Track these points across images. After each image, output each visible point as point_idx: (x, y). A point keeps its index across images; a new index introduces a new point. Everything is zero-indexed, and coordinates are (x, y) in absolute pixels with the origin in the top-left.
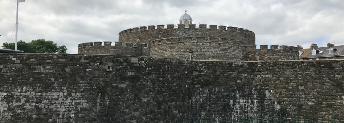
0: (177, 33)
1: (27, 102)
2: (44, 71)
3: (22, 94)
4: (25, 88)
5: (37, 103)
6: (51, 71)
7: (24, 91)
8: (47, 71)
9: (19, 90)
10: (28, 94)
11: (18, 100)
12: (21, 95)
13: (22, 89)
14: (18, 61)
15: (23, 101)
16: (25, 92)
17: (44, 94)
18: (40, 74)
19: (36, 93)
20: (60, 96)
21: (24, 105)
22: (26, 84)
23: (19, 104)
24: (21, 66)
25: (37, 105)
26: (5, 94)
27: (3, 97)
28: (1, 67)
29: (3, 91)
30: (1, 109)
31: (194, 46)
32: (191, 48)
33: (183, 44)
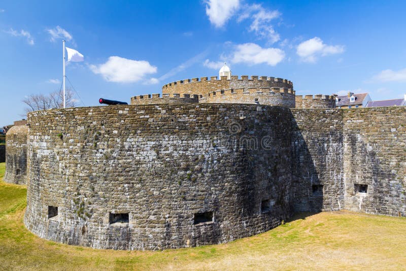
1: (175, 150)
2: (189, 120)
3: (169, 142)
4: (172, 137)
6: (195, 120)
7: (171, 139)
8: (191, 120)
10: (175, 142)
11: (167, 149)
12: (169, 144)
14: (164, 111)
15: (171, 149)
16: (173, 141)
17: (190, 142)
18: (184, 123)
19: (182, 141)
20: (204, 144)
21: (172, 153)
22: (173, 133)
23: (167, 152)
24: (167, 115)
25: (184, 152)
26: (153, 143)
27: (151, 146)
28: (148, 116)
29: (150, 140)
30: (151, 158)
31: (259, 96)
32: (256, 98)
33: (249, 94)
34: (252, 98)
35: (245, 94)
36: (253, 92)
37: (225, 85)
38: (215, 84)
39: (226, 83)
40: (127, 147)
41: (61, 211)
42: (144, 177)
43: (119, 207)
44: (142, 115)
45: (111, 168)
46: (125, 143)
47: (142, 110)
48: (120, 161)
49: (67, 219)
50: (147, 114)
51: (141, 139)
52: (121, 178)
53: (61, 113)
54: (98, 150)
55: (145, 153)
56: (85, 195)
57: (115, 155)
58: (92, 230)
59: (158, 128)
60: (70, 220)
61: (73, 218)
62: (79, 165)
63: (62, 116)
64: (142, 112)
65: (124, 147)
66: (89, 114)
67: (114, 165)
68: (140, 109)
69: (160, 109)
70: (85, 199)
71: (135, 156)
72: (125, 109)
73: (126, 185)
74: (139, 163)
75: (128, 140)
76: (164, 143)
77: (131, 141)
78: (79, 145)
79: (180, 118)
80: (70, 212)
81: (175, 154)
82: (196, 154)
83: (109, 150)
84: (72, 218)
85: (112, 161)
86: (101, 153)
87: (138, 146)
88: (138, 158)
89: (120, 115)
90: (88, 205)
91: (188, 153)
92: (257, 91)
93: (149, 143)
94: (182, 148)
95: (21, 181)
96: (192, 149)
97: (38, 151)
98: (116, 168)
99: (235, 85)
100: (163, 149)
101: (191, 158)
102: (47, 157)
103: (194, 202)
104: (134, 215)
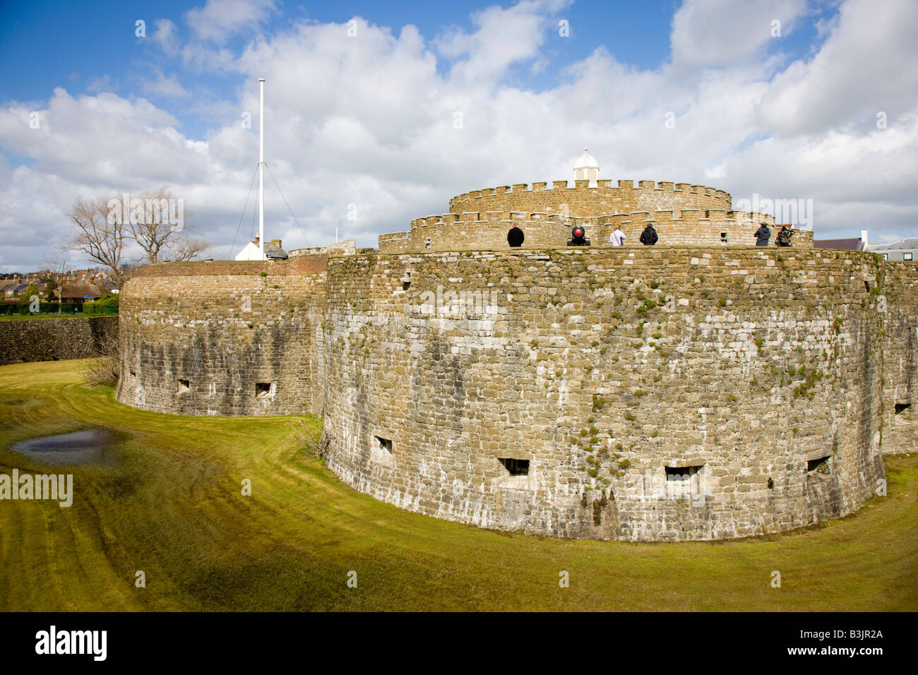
0: (642, 198)
1: (787, 339)
2: (807, 281)
3: (778, 324)
4: (782, 313)
5: (799, 340)
6: (815, 281)
7: (781, 319)
8: (810, 281)
9: (775, 318)
10: (787, 324)
11: (774, 338)
12: (777, 327)
13: (778, 316)
14: (772, 263)
15: (780, 336)
16: (783, 321)
17: (808, 324)
18: (800, 286)
19: (797, 321)
20: (826, 328)
21: (782, 344)
22: (784, 306)
23: (775, 343)
24: (777, 271)
25: (800, 344)
26: (753, 325)
27: (750, 331)
28: (745, 272)
29: (748, 320)
30: (749, 354)
31: (729, 227)
32: (724, 232)
33: (709, 223)
34: (714, 231)
35: (701, 223)
36: (717, 220)
37: (628, 200)
38: (606, 195)
39: (630, 195)
40: (705, 334)
41: (541, 468)
42: (736, 393)
43: (688, 453)
44: (734, 268)
45: (672, 375)
46: (702, 325)
47: (735, 258)
48: (692, 362)
49: (558, 484)
50: (743, 267)
51: (732, 318)
52: (694, 397)
53: (548, 257)
54: (644, 339)
55: (739, 344)
56: (610, 432)
57: (681, 348)
58: (625, 502)
59: (761, 296)
60: (566, 486)
61: (576, 481)
62: (596, 371)
63: (548, 264)
64: (736, 262)
65: (699, 332)
66: (626, 262)
67: (679, 370)
68: (731, 257)
69: (766, 257)
70: (610, 440)
71: (721, 350)
72: (705, 255)
73: (702, 410)
74: (726, 365)
75: (708, 318)
76: (770, 326)
77: (714, 320)
78: (598, 327)
79: (796, 277)
80: (569, 469)
81: (787, 347)
82: (817, 347)
83: (671, 339)
84: (573, 481)
85: (676, 361)
86: (652, 345)
87: (727, 332)
88: (726, 355)
89: (694, 268)
90: (618, 453)
91: (805, 345)
92: (724, 217)
93: (745, 324)
94: (797, 336)
95: (191, 406)
96: (810, 338)
97: (456, 339)
98: (683, 376)
99: (648, 200)
100: (768, 337)
101: (808, 354)
102: (493, 353)
103: (809, 438)
104: (715, 468)
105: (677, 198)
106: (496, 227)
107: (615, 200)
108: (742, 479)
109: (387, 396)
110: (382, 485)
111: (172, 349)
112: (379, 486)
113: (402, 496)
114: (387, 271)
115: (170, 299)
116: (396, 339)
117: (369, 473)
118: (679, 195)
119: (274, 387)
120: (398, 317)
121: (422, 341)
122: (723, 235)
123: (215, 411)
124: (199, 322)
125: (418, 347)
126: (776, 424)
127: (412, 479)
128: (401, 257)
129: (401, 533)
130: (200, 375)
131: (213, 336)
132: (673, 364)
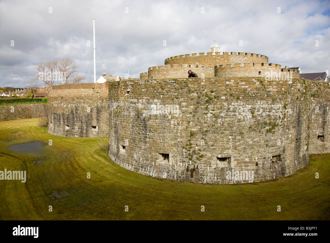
1: (264, 111)
2: (273, 90)
3: (260, 106)
4: (262, 102)
5: (269, 112)
7: (261, 104)
8: (274, 90)
9: (259, 104)
10: (264, 106)
12: (260, 107)
13: (260, 103)
14: (258, 83)
15: (261, 110)
17: (273, 106)
18: (269, 92)
19: (268, 105)
20: (280, 107)
21: (262, 113)
22: (262, 99)
23: (259, 113)
24: (260, 86)
25: (269, 113)
26: (250, 106)
27: (249, 108)
28: (247, 87)
29: (248, 104)
30: (248, 117)
31: (262, 69)
32: (260, 71)
33: (254, 68)
34: (256, 70)
35: (251, 68)
36: (257, 66)
37: (226, 59)
38: (218, 58)
39: (227, 57)
40: (231, 109)
41: (173, 157)
42: (244, 131)
43: (225, 152)
44: (243, 85)
45: (219, 124)
46: (230, 106)
47: (243, 81)
48: (226, 120)
49: (179, 163)
50: (246, 85)
51: (242, 104)
52: (227, 132)
53: (174, 82)
54: (208, 111)
55: (245, 113)
56: (196, 145)
57: (222, 115)
58: (202, 170)
59: (254, 95)
60: (181, 163)
61: (185, 162)
62: (191, 123)
63: (174, 84)
64: (244, 83)
65: (229, 109)
66: (202, 83)
67: (221, 123)
69: (256, 81)
70: (197, 148)
71: (237, 115)
72: (231, 80)
73: (230, 137)
74: (239, 121)
75: (233, 104)
76: (257, 107)
77: (235, 104)
78: (192, 107)
79: (268, 88)
80: (182, 157)
81: (264, 114)
82: (276, 114)
83: (218, 111)
84: (183, 162)
85: (220, 119)
86: (211, 113)
87: (240, 109)
88: (239, 117)
89: (227, 85)
90: (199, 152)
91: (271, 114)
92: (260, 65)
93: (247, 106)
94: (268, 110)
95: (70, 134)
96: (273, 111)
97: (144, 111)
98: (223, 125)
99: (234, 59)
100: (256, 111)
101: (273, 117)
102: (156, 116)
103: (273, 148)
104: (235, 158)
105: (245, 59)
106: (176, 70)
107: (222, 59)
108: (245, 162)
109: (124, 131)
110: (123, 162)
111: (63, 114)
112: (122, 162)
113: (128, 166)
114: (123, 87)
115: (62, 97)
116: (126, 111)
117: (119, 157)
118: (246, 57)
119: (97, 127)
120: (127, 103)
121: (134, 112)
122: (260, 72)
123: (78, 136)
124: (71, 105)
125: (133, 114)
126: (259, 142)
127: (132, 160)
128: (127, 82)
129: (125, 178)
130: (72, 123)
131: (76, 110)
132: (219, 120)
